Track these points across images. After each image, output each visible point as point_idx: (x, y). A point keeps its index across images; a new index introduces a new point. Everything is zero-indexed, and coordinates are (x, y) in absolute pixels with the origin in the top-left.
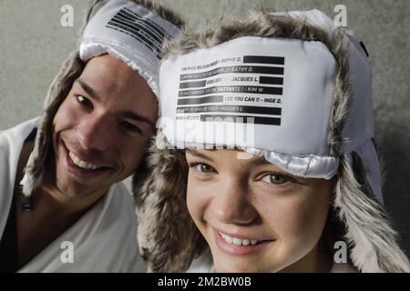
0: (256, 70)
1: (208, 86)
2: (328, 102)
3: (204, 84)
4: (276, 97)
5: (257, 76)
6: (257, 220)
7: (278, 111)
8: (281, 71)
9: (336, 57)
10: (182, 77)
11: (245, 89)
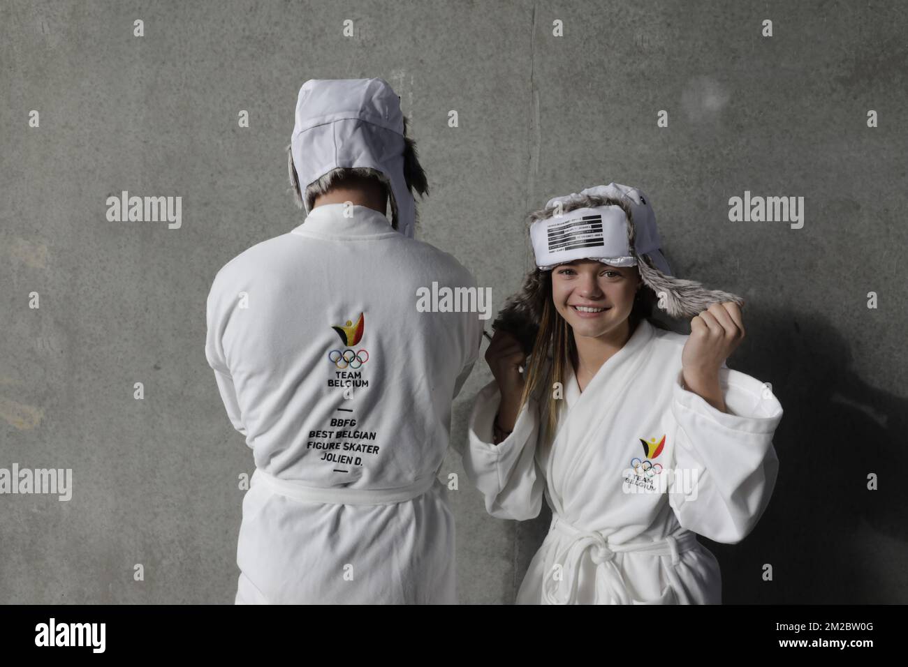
0: (589, 223)
1: (565, 233)
2: (625, 231)
3: (563, 232)
4: (601, 233)
5: (590, 225)
6: (602, 296)
7: (602, 239)
8: (600, 221)
9: (625, 211)
10: (549, 231)
11: (585, 232)
